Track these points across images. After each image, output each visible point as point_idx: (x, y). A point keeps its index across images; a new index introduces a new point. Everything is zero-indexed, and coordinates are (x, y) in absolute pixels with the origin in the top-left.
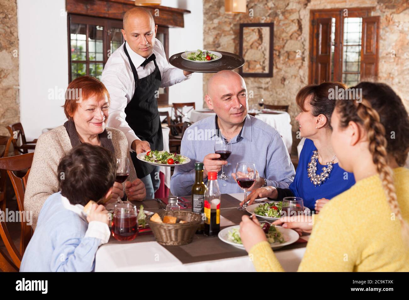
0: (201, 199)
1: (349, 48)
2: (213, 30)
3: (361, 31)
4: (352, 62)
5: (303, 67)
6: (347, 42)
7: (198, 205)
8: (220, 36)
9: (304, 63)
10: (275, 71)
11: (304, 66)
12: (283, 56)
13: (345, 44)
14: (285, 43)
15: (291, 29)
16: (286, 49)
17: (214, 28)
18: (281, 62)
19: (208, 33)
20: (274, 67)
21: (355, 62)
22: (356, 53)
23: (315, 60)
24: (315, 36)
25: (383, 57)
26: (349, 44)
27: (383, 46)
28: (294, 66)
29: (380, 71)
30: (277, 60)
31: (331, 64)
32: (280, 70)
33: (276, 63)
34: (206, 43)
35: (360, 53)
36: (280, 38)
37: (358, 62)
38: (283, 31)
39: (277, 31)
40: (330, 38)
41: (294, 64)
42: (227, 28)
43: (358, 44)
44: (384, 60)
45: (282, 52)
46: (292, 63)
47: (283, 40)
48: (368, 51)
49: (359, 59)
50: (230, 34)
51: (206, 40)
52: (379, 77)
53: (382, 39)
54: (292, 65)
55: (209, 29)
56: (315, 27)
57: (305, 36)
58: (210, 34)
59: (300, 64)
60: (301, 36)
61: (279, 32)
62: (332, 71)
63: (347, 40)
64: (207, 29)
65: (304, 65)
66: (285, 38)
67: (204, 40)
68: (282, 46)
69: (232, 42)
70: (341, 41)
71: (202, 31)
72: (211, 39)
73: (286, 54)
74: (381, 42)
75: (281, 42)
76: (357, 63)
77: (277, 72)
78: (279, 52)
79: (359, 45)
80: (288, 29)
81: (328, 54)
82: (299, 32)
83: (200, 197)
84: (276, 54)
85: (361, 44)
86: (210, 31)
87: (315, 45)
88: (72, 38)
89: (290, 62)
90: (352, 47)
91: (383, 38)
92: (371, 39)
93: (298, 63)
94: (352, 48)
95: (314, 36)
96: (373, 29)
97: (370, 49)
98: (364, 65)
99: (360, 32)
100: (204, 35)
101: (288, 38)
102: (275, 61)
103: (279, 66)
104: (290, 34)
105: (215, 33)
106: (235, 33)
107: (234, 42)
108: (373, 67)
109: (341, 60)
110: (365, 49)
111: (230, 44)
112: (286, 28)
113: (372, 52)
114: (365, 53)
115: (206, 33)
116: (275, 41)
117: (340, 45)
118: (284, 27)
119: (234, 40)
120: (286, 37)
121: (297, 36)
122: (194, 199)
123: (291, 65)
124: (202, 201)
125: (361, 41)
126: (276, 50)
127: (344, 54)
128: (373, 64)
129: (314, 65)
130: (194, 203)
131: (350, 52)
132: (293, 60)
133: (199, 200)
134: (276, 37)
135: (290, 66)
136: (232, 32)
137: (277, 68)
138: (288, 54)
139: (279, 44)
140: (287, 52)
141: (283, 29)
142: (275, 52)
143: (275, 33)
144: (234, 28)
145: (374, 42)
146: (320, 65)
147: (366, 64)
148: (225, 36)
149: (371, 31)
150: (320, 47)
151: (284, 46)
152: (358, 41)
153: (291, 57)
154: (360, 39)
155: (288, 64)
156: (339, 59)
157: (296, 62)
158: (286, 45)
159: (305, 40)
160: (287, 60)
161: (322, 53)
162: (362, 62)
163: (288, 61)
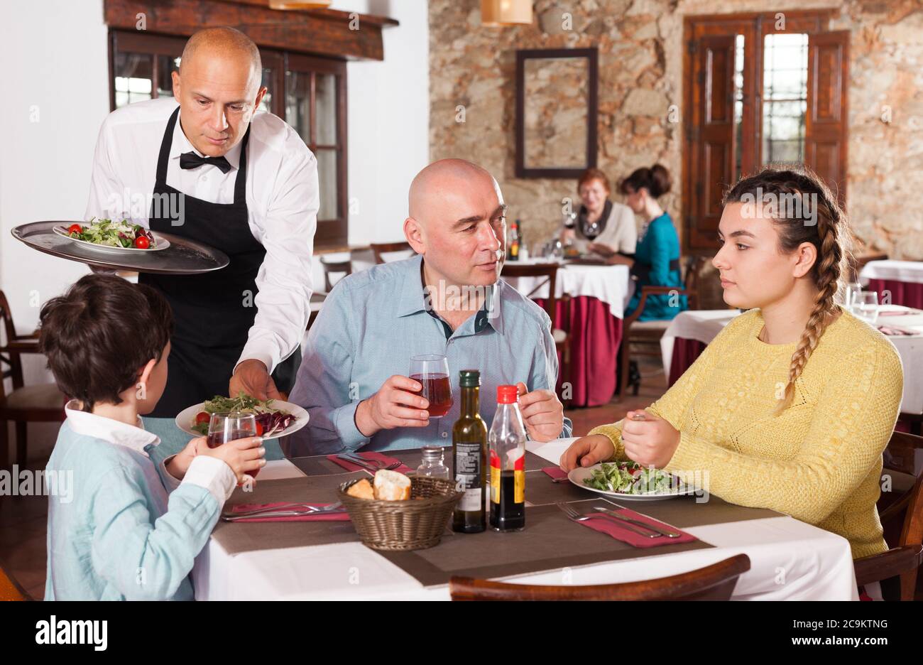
0: (473, 453)
1: (776, 106)
2: (452, 66)
3: (805, 65)
4: (783, 141)
5: (668, 153)
6: (771, 94)
7: (467, 468)
8: (470, 81)
9: (671, 142)
10: (601, 162)
11: (672, 151)
12: (621, 127)
13: (766, 96)
14: (626, 96)
15: (639, 62)
16: (627, 111)
17: (455, 62)
18: (617, 141)
19: (439, 74)
20: (600, 154)
21: (791, 140)
22: (794, 117)
23: (696, 137)
24: (696, 78)
25: (858, 129)
26: (775, 97)
27: (859, 101)
28: (647, 150)
29: (850, 161)
30: (607, 137)
31: (735, 145)
32: (614, 160)
33: (604, 144)
34: (435, 98)
35: (803, 119)
36: (611, 85)
37: (800, 140)
38: (620, 68)
39: (605, 67)
40: (732, 84)
41: (648, 146)
42: (486, 62)
43: (797, 96)
44: (859, 135)
45: (619, 117)
46: (641, 144)
47: (620, 88)
48: (823, 113)
49: (800, 134)
50: (494, 76)
51: (436, 89)
52: (849, 176)
53: (855, 84)
54: (643, 149)
55: (444, 64)
56: (697, 57)
57: (672, 78)
58: (446, 74)
59: (661, 147)
60: (663, 80)
61: (609, 70)
62: (738, 161)
63: (771, 88)
64: (438, 63)
65: (670, 148)
66: (625, 85)
67: (431, 90)
68: (618, 104)
69: (497, 94)
70: (759, 91)
71: (425, 69)
72: (447, 89)
73: (627, 123)
74: (853, 93)
75: (616, 93)
76: (796, 144)
77: (608, 165)
78: (612, 118)
79: (801, 100)
80: (632, 63)
81: (727, 120)
82: (658, 70)
83: (472, 449)
84: (603, 123)
85: (804, 96)
86: (444, 69)
87: (696, 99)
88: (118, 87)
89: (637, 140)
90: (783, 103)
91: (859, 81)
92: (828, 85)
93: (656, 145)
94: (782, 106)
95: (693, 78)
96: (833, 62)
97: (827, 108)
98: (814, 147)
99: (802, 69)
100: (431, 79)
101: (633, 84)
102: (602, 139)
103: (613, 150)
104: (636, 75)
105: (457, 72)
106: (505, 73)
107: (504, 94)
108: (834, 152)
109: (758, 135)
110: (815, 108)
111: (494, 98)
112: (627, 59)
113: (831, 117)
114: (815, 118)
115: (435, 73)
116: (601, 90)
117: (755, 101)
118: (621, 58)
119: (503, 88)
120: (627, 81)
121: (653, 78)
122: (458, 454)
123: (639, 148)
124: (476, 457)
125: (805, 89)
126: (603, 113)
127: (766, 120)
128: (833, 143)
129: (696, 148)
130: (458, 462)
131: (778, 116)
132: (643, 136)
133: (469, 455)
134: (603, 82)
135: (636, 152)
136: (497, 71)
137: (606, 155)
138: (633, 121)
139: (611, 99)
140: (629, 117)
141: (621, 63)
142: (600, 118)
143: (601, 72)
144: (502, 61)
145: (835, 92)
146: (708, 149)
147: (818, 144)
148: (481, 79)
149: (829, 66)
150: (709, 104)
151: (622, 104)
152: (797, 88)
153: (640, 129)
154: (802, 84)
155: (633, 147)
156: (754, 133)
157: (651, 142)
158: (629, 101)
159: (672, 89)
160: (629, 136)
161: (713, 118)
162: (808, 140)
163: (632, 140)
